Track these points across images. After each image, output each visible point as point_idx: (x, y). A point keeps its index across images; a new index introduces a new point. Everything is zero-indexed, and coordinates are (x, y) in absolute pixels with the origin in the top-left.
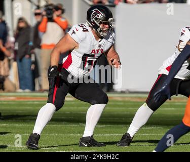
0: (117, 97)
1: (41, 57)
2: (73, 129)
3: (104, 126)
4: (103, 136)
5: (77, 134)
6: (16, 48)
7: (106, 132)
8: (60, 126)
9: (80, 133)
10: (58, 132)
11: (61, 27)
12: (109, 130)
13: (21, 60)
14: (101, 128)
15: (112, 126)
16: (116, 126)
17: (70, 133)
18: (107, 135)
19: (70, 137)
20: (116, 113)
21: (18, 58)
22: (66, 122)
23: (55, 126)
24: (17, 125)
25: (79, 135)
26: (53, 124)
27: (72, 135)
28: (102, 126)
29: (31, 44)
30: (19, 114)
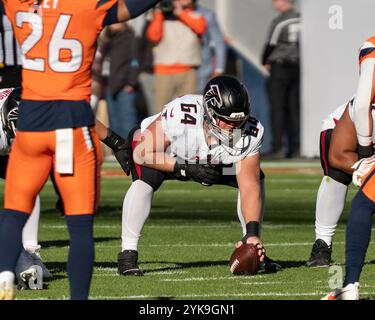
0: (306, 168)
1: (154, 91)
2: (218, 233)
3: (281, 226)
4: (277, 247)
5: (227, 243)
6: (106, 71)
7: (284, 239)
8: (192, 227)
9: (232, 241)
10: (190, 240)
11: (193, 30)
12: (290, 234)
13: (115, 97)
14: (274, 230)
15: (296, 226)
16: (304, 226)
17: (212, 241)
18: (286, 244)
19: (211, 249)
20: (303, 201)
21: (109, 92)
22: (204, 221)
23: (182, 227)
24: (108, 227)
25: (230, 245)
26: (179, 224)
27: (216, 245)
28: (276, 227)
29: (135, 63)
30: (111, 205)
